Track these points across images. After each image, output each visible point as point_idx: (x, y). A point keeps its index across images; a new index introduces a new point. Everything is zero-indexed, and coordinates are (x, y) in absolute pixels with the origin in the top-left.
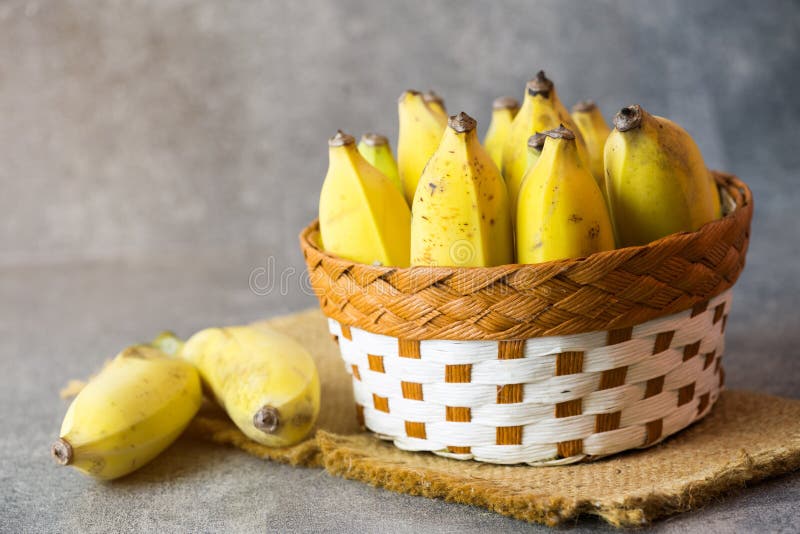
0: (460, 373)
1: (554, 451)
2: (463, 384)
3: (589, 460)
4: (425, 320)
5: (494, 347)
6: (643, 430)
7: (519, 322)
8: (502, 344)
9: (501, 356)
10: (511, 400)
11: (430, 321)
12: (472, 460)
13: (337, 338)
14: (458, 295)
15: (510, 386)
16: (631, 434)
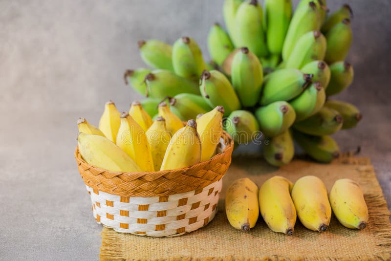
0: (144, 208)
1: (176, 232)
2: (145, 211)
3: (187, 234)
4: (133, 191)
5: (157, 198)
6: (203, 221)
7: (169, 190)
8: (161, 198)
9: (160, 201)
10: (162, 216)
11: (135, 191)
12: (146, 236)
13: (90, 192)
14: (147, 182)
15: (162, 211)
16: (200, 224)
